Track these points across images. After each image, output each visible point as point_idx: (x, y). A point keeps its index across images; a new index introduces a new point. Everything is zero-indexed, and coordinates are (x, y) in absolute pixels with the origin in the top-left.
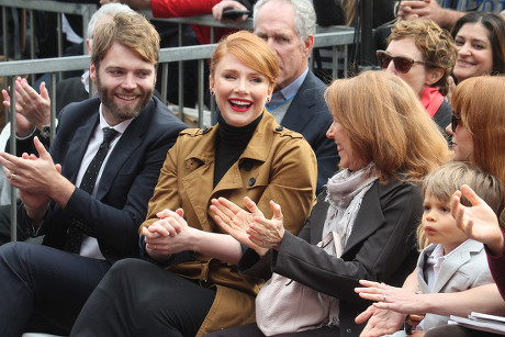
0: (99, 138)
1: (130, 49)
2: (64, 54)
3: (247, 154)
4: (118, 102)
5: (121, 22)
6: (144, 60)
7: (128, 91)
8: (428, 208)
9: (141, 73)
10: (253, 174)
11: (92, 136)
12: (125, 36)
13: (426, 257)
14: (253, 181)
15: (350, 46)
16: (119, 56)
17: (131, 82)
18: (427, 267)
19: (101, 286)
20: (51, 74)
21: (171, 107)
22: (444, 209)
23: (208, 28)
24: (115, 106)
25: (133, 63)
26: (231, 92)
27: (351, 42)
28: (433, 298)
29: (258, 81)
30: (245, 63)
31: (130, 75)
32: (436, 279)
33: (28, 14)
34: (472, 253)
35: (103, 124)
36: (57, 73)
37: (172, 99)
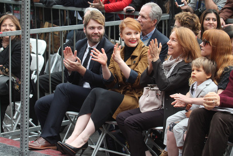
0: (88, 51)
1: (96, 21)
2: (78, 24)
3: (133, 54)
4: (93, 38)
5: (92, 13)
6: (100, 24)
7: (96, 34)
8: (193, 71)
9: (100, 28)
10: (135, 60)
11: (85, 51)
12: (94, 17)
13: (192, 87)
14: (135, 62)
15: (168, 20)
16: (92, 23)
17: (97, 31)
18: (193, 90)
19: (88, 96)
20: (74, 30)
21: (112, 40)
22: (198, 71)
23: (123, 15)
24: (92, 39)
25: (97, 25)
26: (130, 39)
27: (168, 19)
28: (195, 99)
29: (137, 33)
30: (133, 29)
31: (96, 29)
32: (195, 93)
33: (67, 12)
34: (207, 85)
35: (89, 46)
36: (76, 30)
37: (112, 38)
